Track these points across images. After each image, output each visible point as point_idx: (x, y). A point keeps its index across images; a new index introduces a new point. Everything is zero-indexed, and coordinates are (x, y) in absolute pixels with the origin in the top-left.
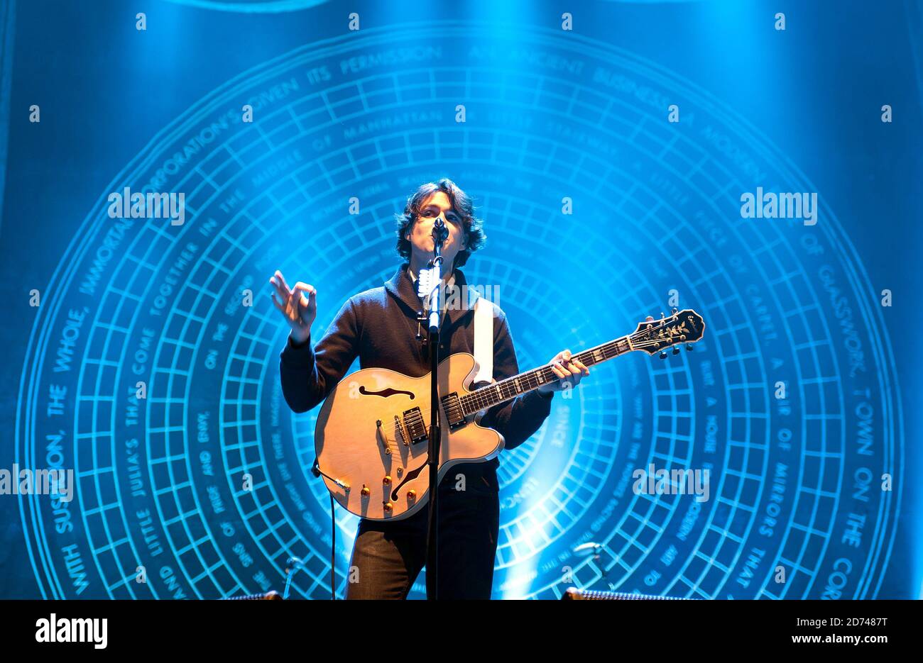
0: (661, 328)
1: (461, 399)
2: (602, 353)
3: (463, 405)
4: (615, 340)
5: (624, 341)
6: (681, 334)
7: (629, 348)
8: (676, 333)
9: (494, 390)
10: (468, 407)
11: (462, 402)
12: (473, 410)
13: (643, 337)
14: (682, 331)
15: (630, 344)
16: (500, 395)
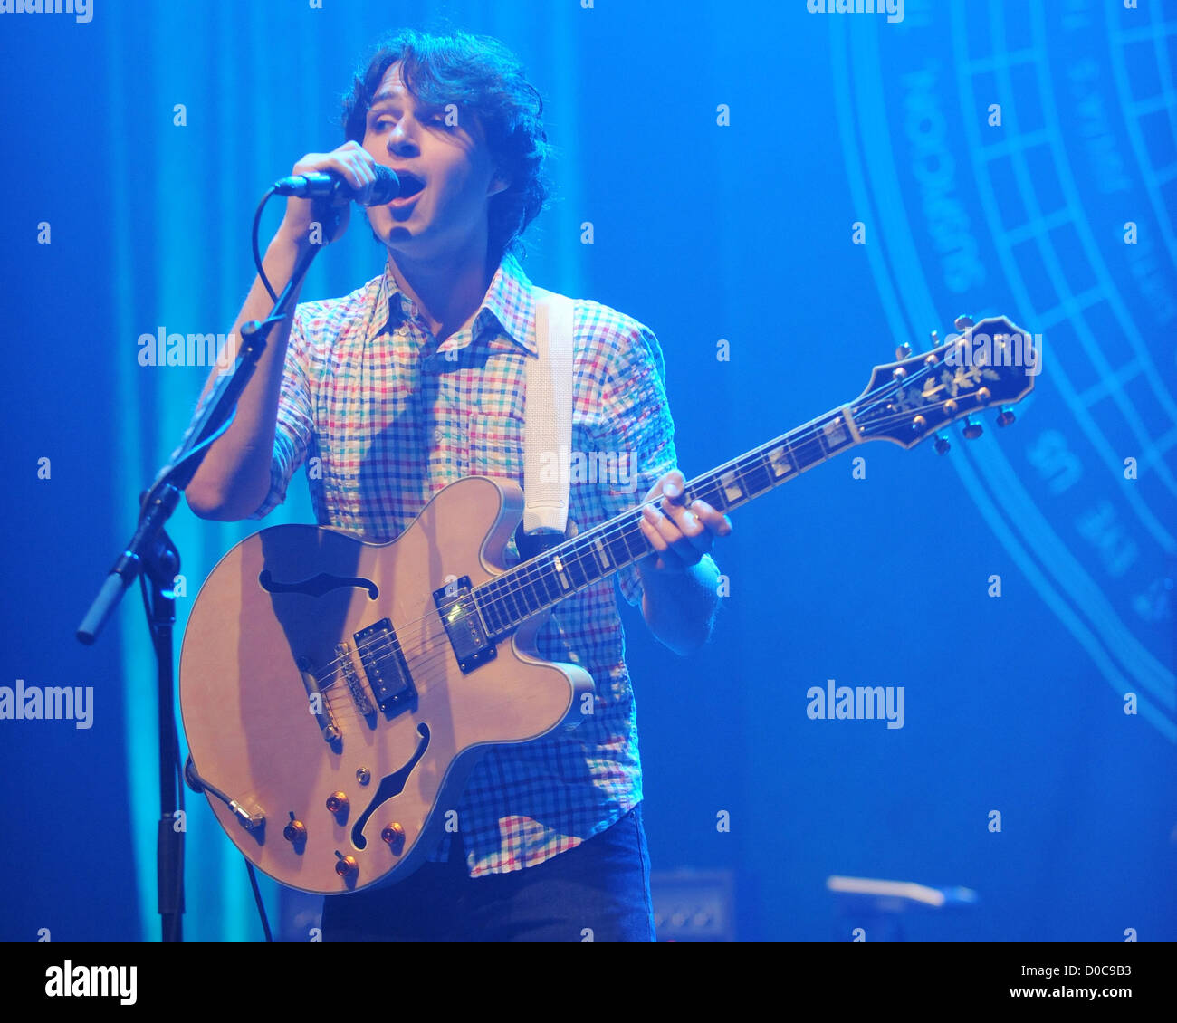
0: (929, 375)
1: (477, 594)
2: (789, 456)
3: (483, 611)
4: (814, 421)
5: (837, 420)
6: (977, 387)
7: (850, 440)
8: (967, 384)
9: (548, 569)
10: (493, 615)
11: (480, 603)
12: (506, 622)
13: (885, 405)
14: (981, 377)
15: (852, 427)
16: (563, 577)
